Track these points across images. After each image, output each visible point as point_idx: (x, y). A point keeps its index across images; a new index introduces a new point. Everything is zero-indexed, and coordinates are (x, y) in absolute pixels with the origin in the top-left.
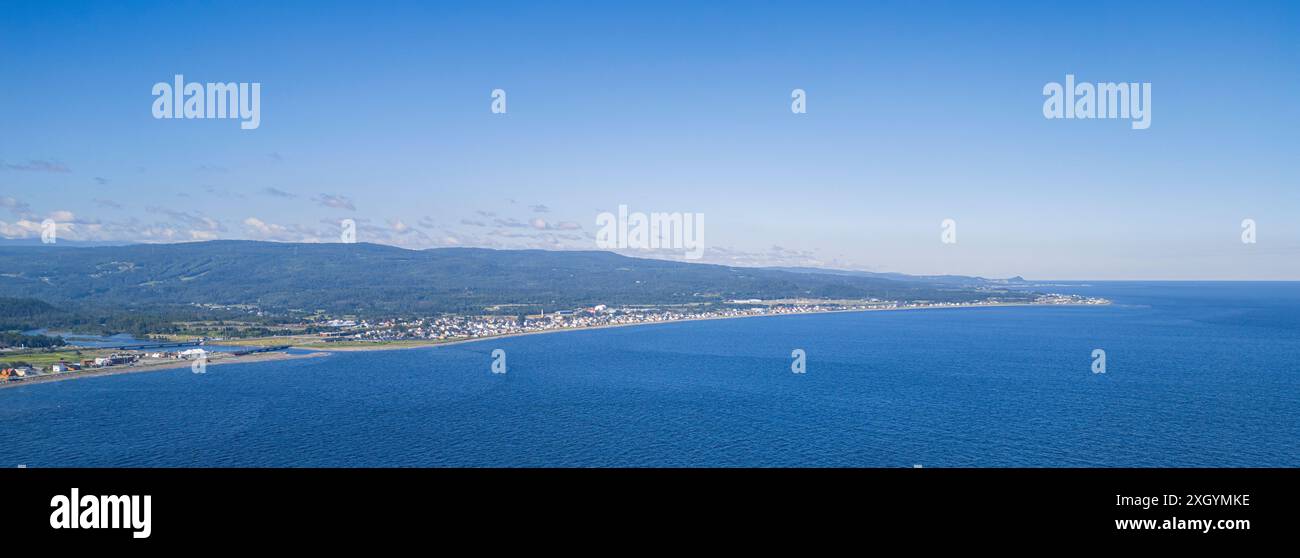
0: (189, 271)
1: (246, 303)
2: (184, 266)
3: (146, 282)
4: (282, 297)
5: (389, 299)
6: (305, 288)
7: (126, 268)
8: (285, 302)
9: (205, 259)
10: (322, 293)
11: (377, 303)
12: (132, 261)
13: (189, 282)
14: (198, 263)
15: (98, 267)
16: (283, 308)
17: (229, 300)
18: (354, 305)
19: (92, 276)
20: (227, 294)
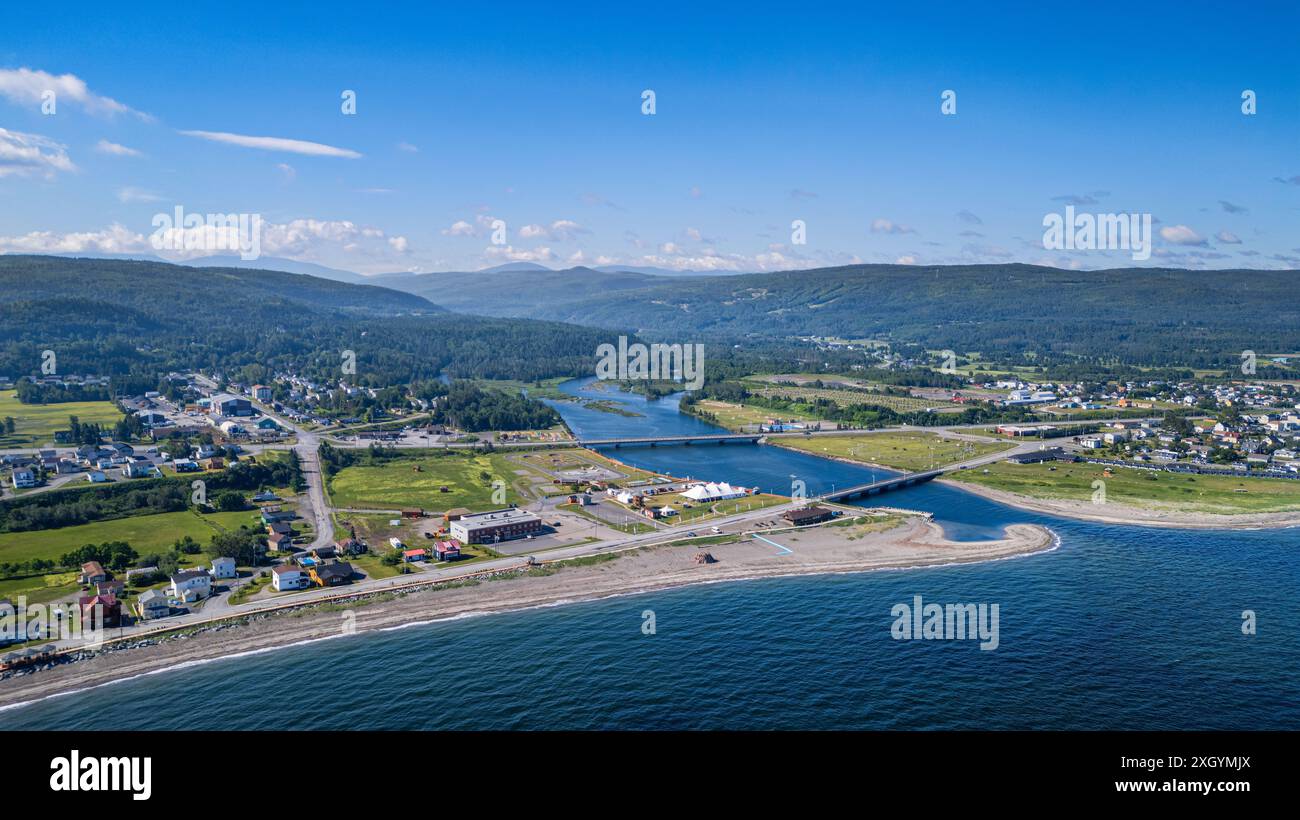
0: (818, 298)
1: (874, 338)
2: (814, 292)
3: (776, 309)
4: (919, 330)
5: (1071, 338)
6: (947, 320)
7: (759, 294)
8: (924, 338)
9: (837, 284)
10: (973, 327)
11: (1055, 346)
12: (765, 287)
13: (817, 310)
14: (830, 288)
15: (734, 294)
16: (920, 349)
17: (854, 334)
18: (1019, 347)
19: (726, 303)
20: (854, 326)
